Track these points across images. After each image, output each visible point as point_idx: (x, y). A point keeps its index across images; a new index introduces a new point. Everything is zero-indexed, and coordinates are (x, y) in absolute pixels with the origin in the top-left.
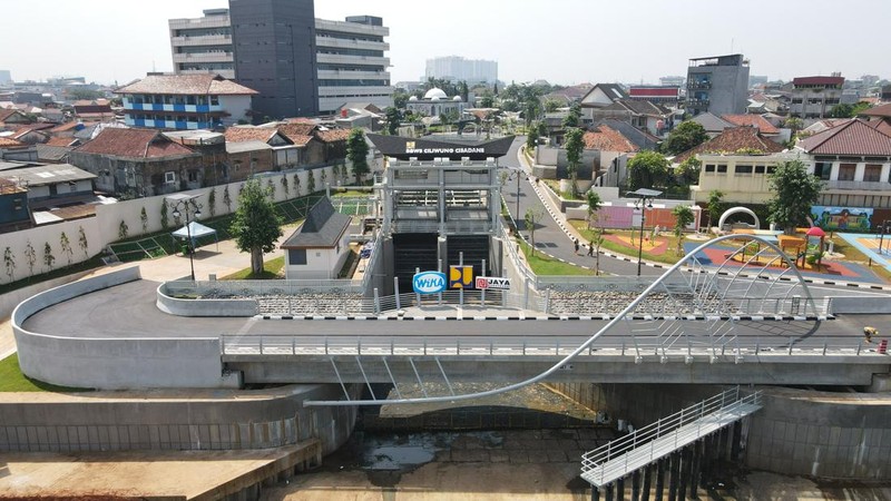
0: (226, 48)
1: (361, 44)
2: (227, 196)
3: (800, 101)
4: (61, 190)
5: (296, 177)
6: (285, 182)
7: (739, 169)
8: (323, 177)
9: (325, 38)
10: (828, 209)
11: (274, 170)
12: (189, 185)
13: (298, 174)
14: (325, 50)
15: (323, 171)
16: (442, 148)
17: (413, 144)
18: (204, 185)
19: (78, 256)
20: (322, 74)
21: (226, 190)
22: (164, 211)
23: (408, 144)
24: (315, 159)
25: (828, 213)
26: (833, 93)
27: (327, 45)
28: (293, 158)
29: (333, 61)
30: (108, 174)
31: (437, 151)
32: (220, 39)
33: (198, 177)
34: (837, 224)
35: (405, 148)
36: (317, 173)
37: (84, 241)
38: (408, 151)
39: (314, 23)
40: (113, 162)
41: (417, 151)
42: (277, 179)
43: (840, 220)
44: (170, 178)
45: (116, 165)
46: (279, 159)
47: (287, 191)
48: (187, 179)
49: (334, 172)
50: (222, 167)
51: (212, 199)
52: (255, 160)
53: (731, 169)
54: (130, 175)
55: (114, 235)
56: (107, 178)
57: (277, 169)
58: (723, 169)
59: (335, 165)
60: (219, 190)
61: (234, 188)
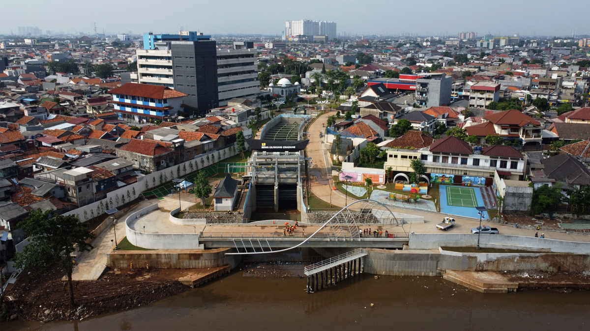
0: (169, 67)
1: (241, 60)
2: (185, 167)
3: (474, 98)
4: (122, 171)
5: (213, 155)
6: (208, 158)
7: (403, 157)
8: (225, 154)
9: (222, 60)
10: (437, 175)
11: (203, 153)
12: (170, 164)
13: (214, 153)
14: (222, 66)
15: (225, 151)
16: (277, 146)
17: (265, 144)
18: (175, 165)
19: (133, 198)
20: (220, 80)
21: (184, 166)
22: (161, 177)
23: (263, 144)
24: (220, 145)
25: (437, 176)
26: (489, 95)
27: (222, 63)
28: (211, 146)
29: (226, 72)
30: (136, 161)
31: (275, 147)
32: (165, 62)
33: (173, 160)
34: (441, 181)
35: (261, 146)
36: (221, 151)
37: (134, 193)
38: (262, 148)
39: (216, 54)
40: (139, 156)
41: (266, 147)
42: (205, 157)
43: (442, 179)
44: (163, 163)
45: (140, 158)
46: (205, 148)
47: (209, 162)
48: (168, 162)
49: (230, 150)
50: (182, 155)
51: (178, 170)
52: (196, 150)
53: (399, 157)
54: (147, 162)
55: (144, 189)
56: (136, 162)
57: (204, 152)
58: (396, 156)
59: (230, 147)
60: (182, 165)
61: (187, 163)
